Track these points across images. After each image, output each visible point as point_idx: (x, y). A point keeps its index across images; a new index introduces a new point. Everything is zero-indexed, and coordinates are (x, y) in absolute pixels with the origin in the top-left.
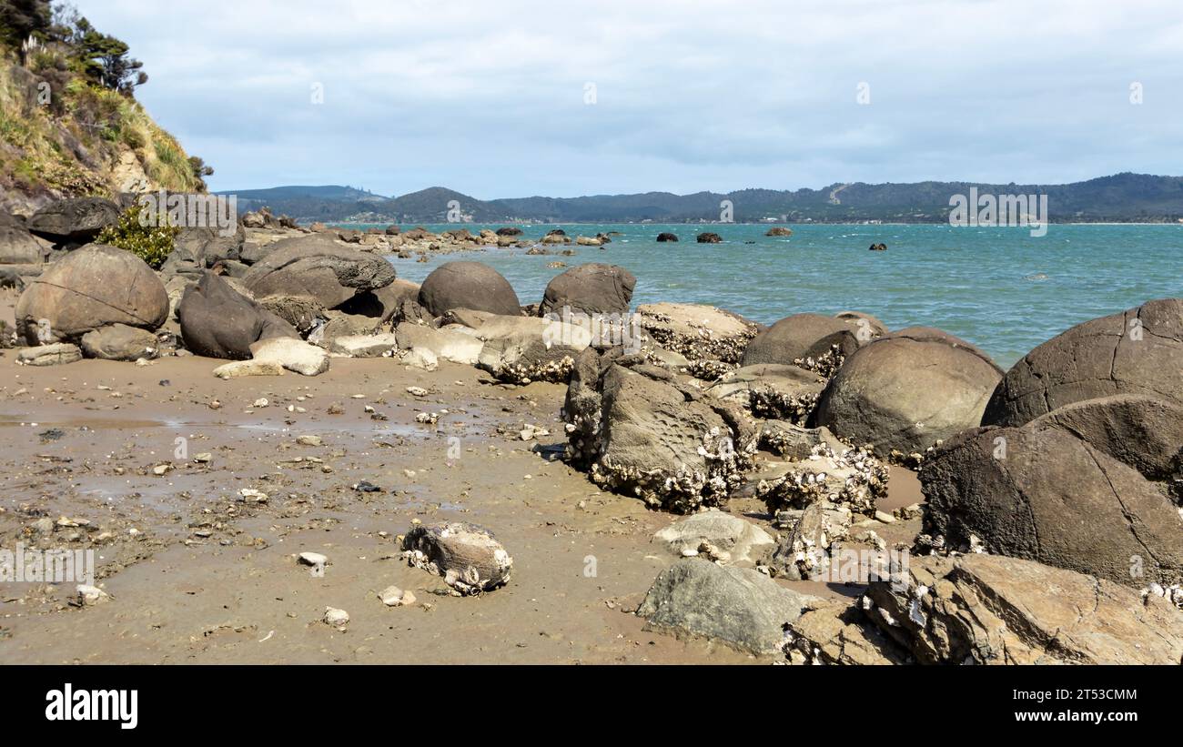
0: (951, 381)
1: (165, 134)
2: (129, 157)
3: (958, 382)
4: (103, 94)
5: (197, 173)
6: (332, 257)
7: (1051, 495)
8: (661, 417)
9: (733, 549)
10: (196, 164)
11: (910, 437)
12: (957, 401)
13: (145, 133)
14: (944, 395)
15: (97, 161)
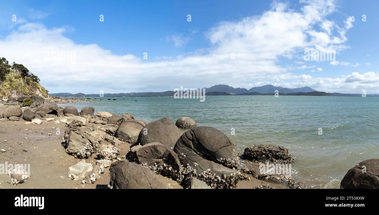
0: (135, 129)
1: (43, 87)
2: (38, 90)
3: (136, 129)
4: (34, 83)
5: (47, 92)
6: (49, 106)
7: (133, 180)
8: (77, 141)
9: (79, 176)
10: (47, 91)
11: (129, 138)
12: (136, 132)
13: (40, 87)
14: (134, 131)
15: (34, 91)
